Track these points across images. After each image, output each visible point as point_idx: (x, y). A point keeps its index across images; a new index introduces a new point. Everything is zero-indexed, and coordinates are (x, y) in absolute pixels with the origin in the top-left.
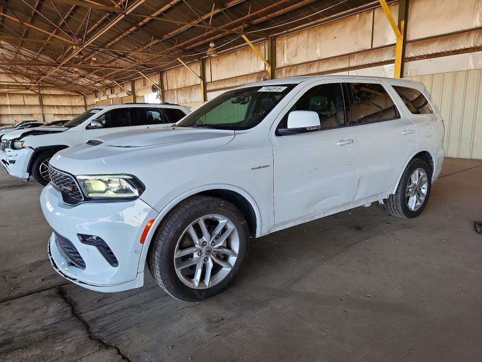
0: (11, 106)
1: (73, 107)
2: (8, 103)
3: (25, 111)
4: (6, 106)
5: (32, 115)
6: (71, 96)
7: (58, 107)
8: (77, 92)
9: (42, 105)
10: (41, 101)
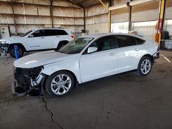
0: (26, 16)
1: (75, 18)
2: (24, 13)
3: (38, 21)
4: (22, 16)
5: (44, 25)
6: (74, 8)
7: (64, 18)
8: (80, 5)
9: (52, 17)
10: (51, 13)
